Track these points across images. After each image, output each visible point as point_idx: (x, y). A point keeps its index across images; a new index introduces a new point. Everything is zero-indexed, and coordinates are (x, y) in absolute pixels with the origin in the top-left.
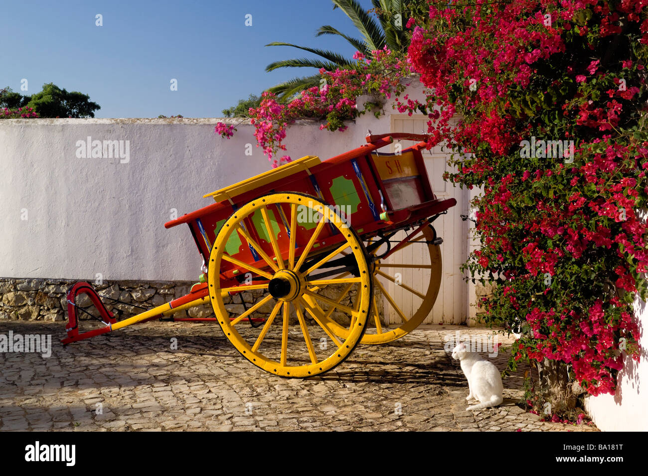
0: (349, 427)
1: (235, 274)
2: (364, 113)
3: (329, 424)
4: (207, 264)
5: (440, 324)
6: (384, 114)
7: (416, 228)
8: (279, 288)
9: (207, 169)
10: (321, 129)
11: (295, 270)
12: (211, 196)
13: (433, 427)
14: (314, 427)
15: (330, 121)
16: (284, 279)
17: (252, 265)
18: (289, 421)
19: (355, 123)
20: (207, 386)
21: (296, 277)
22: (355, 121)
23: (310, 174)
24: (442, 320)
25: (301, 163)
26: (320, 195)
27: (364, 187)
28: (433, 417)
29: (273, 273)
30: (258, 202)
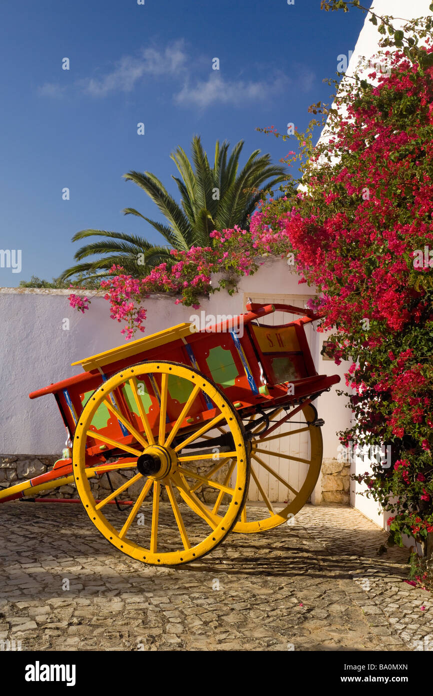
0: (245, 604)
1: (102, 449)
2: (219, 290)
3: (223, 600)
4: (72, 438)
5: (285, 502)
6: (237, 292)
7: (296, 406)
8: (148, 465)
9: (57, 340)
10: (176, 303)
11: (166, 445)
12: (80, 364)
13: (330, 604)
14: (209, 604)
15: (185, 297)
16: (154, 455)
17: (119, 441)
18: (180, 597)
19: (209, 299)
20: (78, 562)
21: (167, 453)
22: (209, 298)
23: (185, 343)
24: (287, 499)
25: (176, 330)
26: (196, 365)
27: (243, 359)
28: (325, 593)
29: (142, 449)
30: (127, 373)
